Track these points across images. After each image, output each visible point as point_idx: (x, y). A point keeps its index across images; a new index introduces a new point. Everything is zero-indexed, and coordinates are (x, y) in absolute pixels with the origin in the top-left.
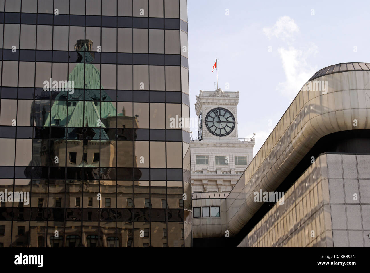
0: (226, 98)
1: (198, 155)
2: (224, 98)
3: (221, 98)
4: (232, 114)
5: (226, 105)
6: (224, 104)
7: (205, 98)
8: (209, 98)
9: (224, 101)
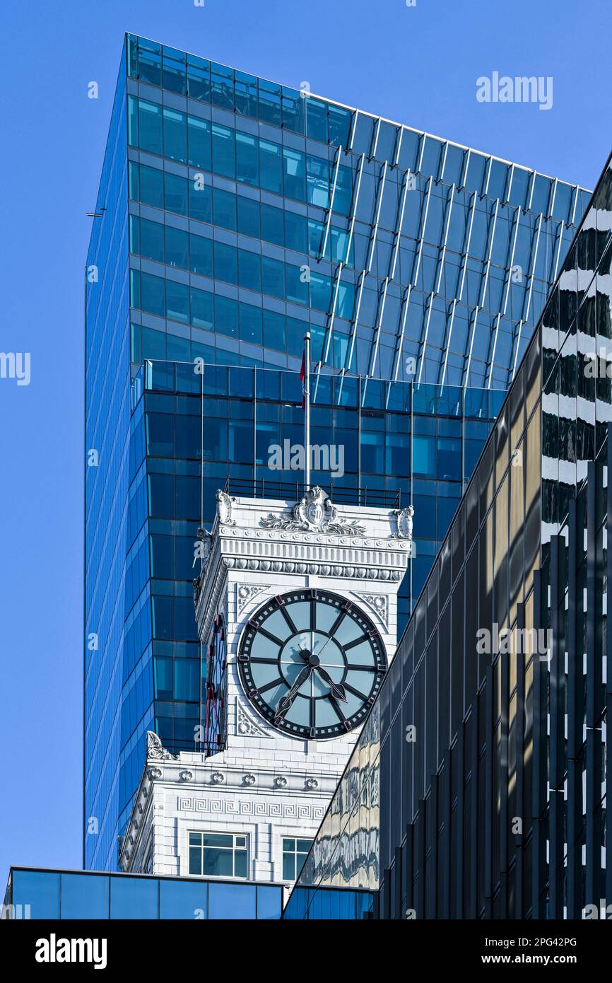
0: (348, 541)
1: (199, 826)
2: (335, 540)
3: (324, 539)
4: (371, 626)
5: (345, 575)
6: (334, 574)
7: (240, 534)
8: (264, 534)
9: (338, 557)
